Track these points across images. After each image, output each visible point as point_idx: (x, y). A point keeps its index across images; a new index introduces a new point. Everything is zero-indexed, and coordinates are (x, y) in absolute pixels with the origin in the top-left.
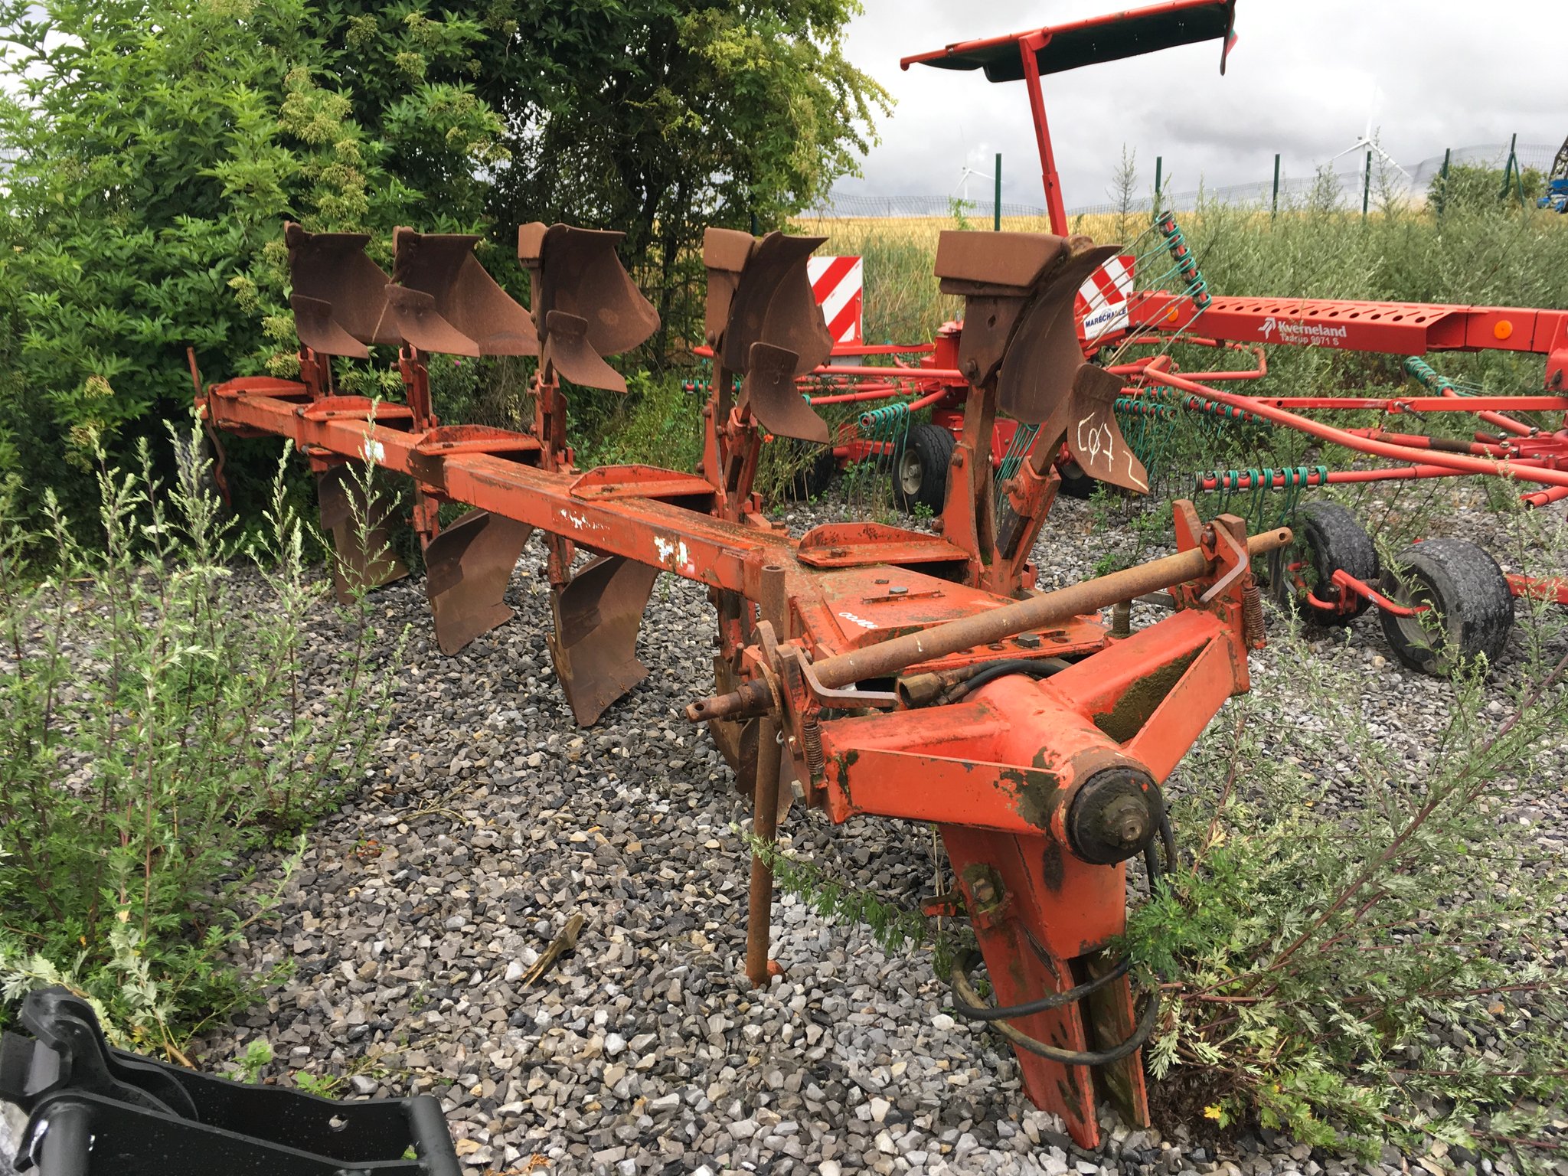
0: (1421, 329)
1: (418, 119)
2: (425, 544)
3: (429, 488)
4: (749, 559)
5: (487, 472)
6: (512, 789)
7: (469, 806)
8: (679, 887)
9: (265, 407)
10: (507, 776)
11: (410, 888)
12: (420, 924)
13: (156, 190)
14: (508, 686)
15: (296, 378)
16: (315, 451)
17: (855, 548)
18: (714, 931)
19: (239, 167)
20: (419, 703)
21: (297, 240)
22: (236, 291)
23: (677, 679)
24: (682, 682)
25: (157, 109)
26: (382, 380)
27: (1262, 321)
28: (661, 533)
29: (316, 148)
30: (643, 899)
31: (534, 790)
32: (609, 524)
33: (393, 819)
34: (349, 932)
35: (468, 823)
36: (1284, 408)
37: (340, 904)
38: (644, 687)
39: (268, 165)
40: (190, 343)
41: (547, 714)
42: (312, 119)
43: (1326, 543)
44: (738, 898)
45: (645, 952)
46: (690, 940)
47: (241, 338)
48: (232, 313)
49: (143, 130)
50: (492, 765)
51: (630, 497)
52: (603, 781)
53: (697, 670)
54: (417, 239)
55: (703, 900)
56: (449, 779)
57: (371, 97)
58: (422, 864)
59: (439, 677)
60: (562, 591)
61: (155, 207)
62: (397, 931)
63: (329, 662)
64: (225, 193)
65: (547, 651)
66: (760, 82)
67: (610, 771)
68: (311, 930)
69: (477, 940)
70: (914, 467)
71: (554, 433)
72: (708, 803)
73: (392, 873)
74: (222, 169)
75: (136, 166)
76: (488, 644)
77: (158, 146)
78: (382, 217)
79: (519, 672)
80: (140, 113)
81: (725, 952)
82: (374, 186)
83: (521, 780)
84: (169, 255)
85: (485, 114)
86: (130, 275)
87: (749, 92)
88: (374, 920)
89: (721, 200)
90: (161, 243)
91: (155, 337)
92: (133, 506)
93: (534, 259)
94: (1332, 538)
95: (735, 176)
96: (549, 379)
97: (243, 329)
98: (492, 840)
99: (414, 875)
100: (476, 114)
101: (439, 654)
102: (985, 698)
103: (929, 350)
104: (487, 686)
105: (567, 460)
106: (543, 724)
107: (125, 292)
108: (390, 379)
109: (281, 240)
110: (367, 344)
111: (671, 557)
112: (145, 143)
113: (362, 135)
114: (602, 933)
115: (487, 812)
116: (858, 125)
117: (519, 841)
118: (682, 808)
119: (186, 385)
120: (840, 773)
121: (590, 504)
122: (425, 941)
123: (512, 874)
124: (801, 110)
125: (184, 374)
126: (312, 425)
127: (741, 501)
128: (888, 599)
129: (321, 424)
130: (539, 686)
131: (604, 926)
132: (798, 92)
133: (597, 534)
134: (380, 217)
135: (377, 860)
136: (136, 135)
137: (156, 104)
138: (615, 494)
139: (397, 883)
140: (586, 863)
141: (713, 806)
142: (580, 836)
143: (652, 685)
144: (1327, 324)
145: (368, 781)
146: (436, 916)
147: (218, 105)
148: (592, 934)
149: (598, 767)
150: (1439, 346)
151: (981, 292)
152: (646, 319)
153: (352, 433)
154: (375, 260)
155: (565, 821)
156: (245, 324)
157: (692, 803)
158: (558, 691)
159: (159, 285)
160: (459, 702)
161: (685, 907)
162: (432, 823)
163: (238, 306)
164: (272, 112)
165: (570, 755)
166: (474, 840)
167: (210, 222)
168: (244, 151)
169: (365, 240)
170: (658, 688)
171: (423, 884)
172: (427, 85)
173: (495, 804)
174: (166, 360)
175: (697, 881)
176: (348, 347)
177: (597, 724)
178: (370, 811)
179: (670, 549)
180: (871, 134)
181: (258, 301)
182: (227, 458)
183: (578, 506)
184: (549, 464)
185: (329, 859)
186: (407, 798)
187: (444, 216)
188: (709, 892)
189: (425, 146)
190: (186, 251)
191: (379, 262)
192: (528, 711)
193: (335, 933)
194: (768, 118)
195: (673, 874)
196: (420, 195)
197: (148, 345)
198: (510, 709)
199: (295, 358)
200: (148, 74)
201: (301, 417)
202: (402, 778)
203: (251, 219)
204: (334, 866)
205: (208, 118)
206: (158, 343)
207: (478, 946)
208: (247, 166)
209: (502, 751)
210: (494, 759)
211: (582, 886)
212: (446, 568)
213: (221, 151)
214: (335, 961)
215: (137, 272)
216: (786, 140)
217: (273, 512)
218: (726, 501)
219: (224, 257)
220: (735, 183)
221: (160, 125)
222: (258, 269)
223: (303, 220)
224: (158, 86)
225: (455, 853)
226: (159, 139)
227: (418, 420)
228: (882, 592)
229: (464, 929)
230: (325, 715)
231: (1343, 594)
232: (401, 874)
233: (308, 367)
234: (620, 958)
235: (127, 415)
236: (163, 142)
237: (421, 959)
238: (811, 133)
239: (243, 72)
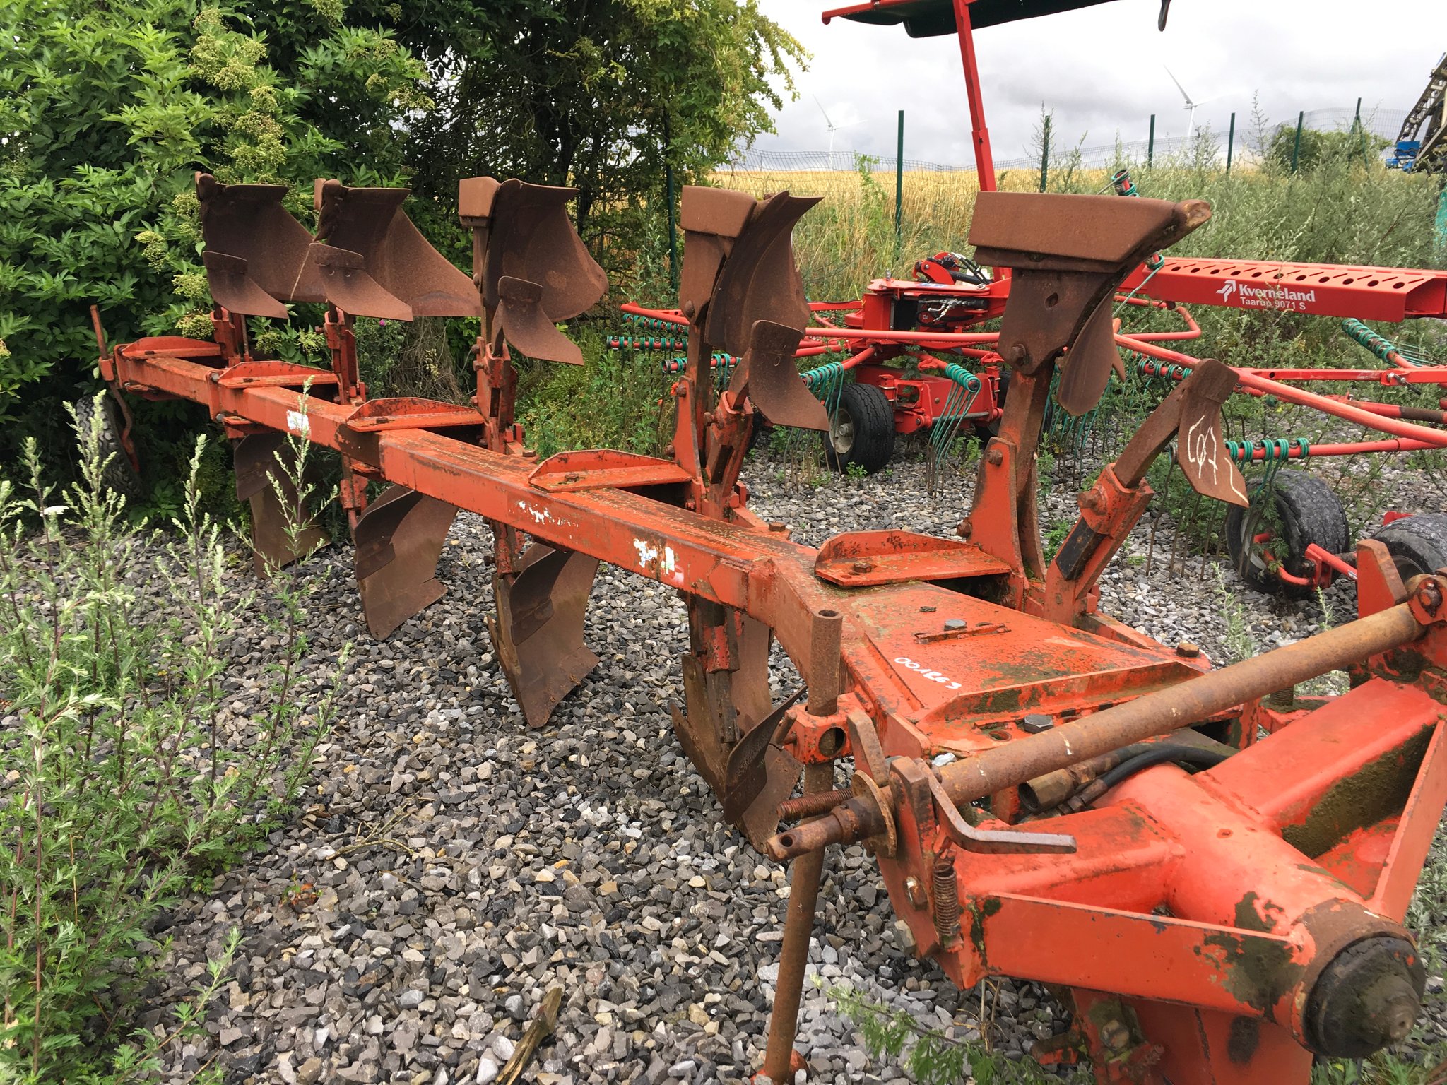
0: (1400, 295)
1: (335, 64)
2: (354, 521)
3: (361, 466)
4: (756, 572)
5: (430, 454)
6: (461, 807)
7: (414, 831)
8: (666, 941)
9: (176, 370)
10: (454, 792)
11: (353, 948)
12: (369, 999)
13: (56, 136)
14: (447, 678)
15: (209, 339)
16: (231, 420)
17: (878, 560)
18: (715, 1004)
19: (147, 113)
20: (350, 698)
21: (210, 193)
22: (143, 246)
23: (627, 665)
24: (633, 669)
25: (56, 51)
26: (302, 340)
27: (1221, 283)
28: (643, 535)
29: (229, 94)
30: (627, 959)
31: (486, 810)
32: (577, 521)
33: (329, 852)
34: (284, 1013)
35: (415, 856)
36: (1277, 380)
37: (273, 972)
38: (595, 676)
39: (180, 111)
40: (93, 300)
41: (492, 710)
42: (224, 64)
43: (1297, 515)
44: (736, 955)
45: (639, 1037)
46: (688, 1017)
47: (149, 294)
48: (139, 268)
49: (41, 72)
50: (437, 778)
51: (598, 488)
52: (562, 796)
53: (648, 655)
54: (343, 193)
55: (696, 960)
56: (390, 797)
57: (285, 42)
58: (366, 913)
59: (370, 666)
60: (513, 582)
61: (54, 156)
62: (342, 1010)
63: (248, 650)
64: (132, 141)
65: (485, 634)
66: (684, 32)
67: (569, 783)
68: (239, 1009)
69: (436, 1021)
70: (845, 426)
71: (502, 409)
72: (684, 826)
73: (332, 927)
74: (129, 114)
75: (34, 111)
76: (421, 625)
77: (57, 90)
78: (299, 168)
79: (458, 660)
80: (38, 55)
81: (733, 1034)
82: (292, 136)
83: (471, 796)
84: (70, 206)
85: (405, 59)
86: (28, 228)
87: (672, 43)
88: (314, 996)
89: (635, 153)
90: (62, 193)
91: (55, 295)
92: (20, 510)
93: (481, 218)
94: (1303, 510)
95: (650, 130)
96: (498, 351)
97: (151, 285)
98: (445, 880)
99: (358, 931)
100: (397, 60)
101: (369, 639)
102: (1131, 801)
103: (856, 307)
104: (424, 676)
105: (515, 438)
106: (489, 724)
107: (22, 245)
108: (309, 339)
109: (192, 192)
110: (283, 302)
111: (654, 563)
112: (43, 86)
113: (277, 81)
114: (584, 1009)
115: (436, 839)
116: (775, 82)
117: (476, 880)
118: (656, 833)
119: (89, 344)
120: (974, 926)
121: (553, 497)
122: (376, 1026)
123: (470, 926)
124: (726, 62)
125: (86, 332)
126: (228, 392)
127: (726, 494)
128: (946, 637)
129: (239, 391)
130: (480, 676)
131: (587, 999)
132: (723, 44)
133: (564, 531)
134: (298, 169)
135: (314, 908)
136: (33, 77)
137: (55, 44)
138: (580, 484)
139: (339, 942)
140: (558, 910)
141: (690, 830)
142: (546, 875)
143: (603, 673)
144: (1292, 288)
145: (299, 802)
146: (387, 986)
147: (123, 46)
148: (574, 1013)
149: (556, 779)
150: (1415, 313)
151: (1040, 265)
152: (594, 281)
153: (273, 402)
154: (293, 213)
155: (527, 853)
156: (152, 280)
157: (666, 825)
158: (501, 682)
159: (59, 239)
160: (394, 696)
161: (676, 968)
162: (373, 854)
163: (146, 261)
164: (180, 55)
165: (523, 764)
166: (424, 881)
167: (113, 172)
168: (152, 96)
169: (284, 191)
170: (610, 677)
171: (369, 941)
172: (345, 28)
173: (444, 829)
174: (68, 318)
175: (686, 932)
176: (266, 307)
177: (549, 724)
178: (302, 839)
179: (653, 554)
180: (789, 88)
181: (167, 257)
182: (134, 423)
183: (540, 498)
184: (495, 441)
185: (256, 906)
186: (343, 820)
187: (363, 167)
188: (702, 948)
189: (340, 92)
190: (88, 202)
191: (297, 215)
192: (472, 710)
193: (268, 1013)
194: (691, 70)
195: (657, 924)
196: (339, 145)
197: (50, 302)
198: (451, 706)
199: (209, 318)
200: (47, 12)
201: (215, 383)
202: (337, 797)
203: (159, 169)
204: (264, 916)
205: (112, 60)
206: (59, 300)
207: (439, 1029)
208: (157, 112)
209: (448, 760)
210: (439, 771)
211: (555, 941)
212: (376, 547)
213: (126, 95)
214: (271, 1056)
215: (36, 224)
216: (710, 93)
217: (184, 520)
218: (703, 490)
219: (130, 209)
220: (648, 136)
221: (60, 67)
222: (168, 222)
223: (216, 171)
224: (57, 24)
225: (405, 897)
226: (59, 81)
227: (345, 388)
228: (932, 626)
229: (423, 1007)
230: (246, 716)
231: (1318, 569)
232: (343, 930)
233: (222, 327)
234: (611, 1047)
235: (24, 377)
236: (62, 86)
237: (371, 1052)
238: (736, 85)
239: (149, 11)
